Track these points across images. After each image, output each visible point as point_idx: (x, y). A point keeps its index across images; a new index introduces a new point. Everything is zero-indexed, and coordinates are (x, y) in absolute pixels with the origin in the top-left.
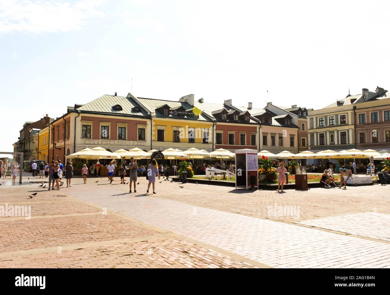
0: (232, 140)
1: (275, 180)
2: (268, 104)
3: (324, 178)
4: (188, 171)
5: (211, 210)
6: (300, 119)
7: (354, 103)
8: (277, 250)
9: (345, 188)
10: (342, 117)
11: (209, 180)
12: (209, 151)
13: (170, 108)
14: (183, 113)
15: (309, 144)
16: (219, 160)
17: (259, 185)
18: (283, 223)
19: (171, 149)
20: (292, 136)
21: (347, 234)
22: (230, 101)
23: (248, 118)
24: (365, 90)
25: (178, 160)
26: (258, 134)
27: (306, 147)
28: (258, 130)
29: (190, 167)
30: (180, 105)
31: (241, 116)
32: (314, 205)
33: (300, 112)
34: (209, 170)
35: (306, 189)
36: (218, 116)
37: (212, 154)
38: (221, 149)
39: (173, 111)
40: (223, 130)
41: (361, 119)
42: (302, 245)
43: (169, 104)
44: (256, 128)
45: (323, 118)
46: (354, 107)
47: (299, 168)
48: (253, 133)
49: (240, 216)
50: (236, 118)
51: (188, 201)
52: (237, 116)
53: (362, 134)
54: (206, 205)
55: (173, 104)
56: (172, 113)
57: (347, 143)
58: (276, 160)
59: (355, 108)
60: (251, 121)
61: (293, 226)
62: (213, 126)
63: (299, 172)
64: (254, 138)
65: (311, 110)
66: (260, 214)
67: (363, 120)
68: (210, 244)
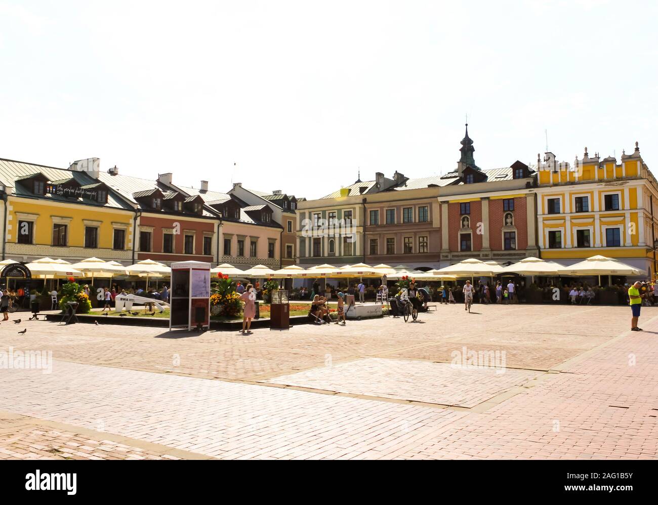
0: (170, 244)
1: (239, 314)
2: (235, 185)
3: (315, 308)
4: (81, 300)
5: (118, 371)
6: (285, 214)
7: (364, 193)
8: (224, 428)
9: (344, 323)
10: (347, 214)
11: (120, 317)
12: (125, 263)
13: (48, 180)
14: (75, 191)
15: (298, 255)
16: (144, 280)
17: (210, 323)
18: (241, 384)
19: (47, 259)
20: (271, 241)
21: (335, 393)
22: (168, 175)
23: (200, 208)
24: (379, 175)
25: (60, 280)
26: (215, 236)
27: (293, 260)
28: (216, 230)
29: (84, 294)
30: (69, 176)
31: (187, 202)
32: (294, 352)
33: (286, 202)
34: (121, 299)
35: (286, 327)
36: (146, 201)
37: (130, 270)
38: (149, 261)
39: (54, 186)
40: (153, 227)
41: (373, 218)
42: (267, 416)
43: (46, 173)
44: (213, 225)
45: (320, 214)
46: (363, 200)
47: (277, 294)
48: (206, 234)
49: (172, 377)
50: (178, 206)
51: (74, 358)
52: (180, 204)
53: (373, 241)
54: (109, 363)
55: (56, 172)
56: (52, 190)
57: (353, 255)
58: (245, 280)
59: (365, 201)
60: (205, 213)
61: (257, 387)
62: (135, 219)
63: (276, 299)
64: (208, 241)
65: (302, 200)
66: (206, 371)
67: (376, 220)
68: (106, 431)
